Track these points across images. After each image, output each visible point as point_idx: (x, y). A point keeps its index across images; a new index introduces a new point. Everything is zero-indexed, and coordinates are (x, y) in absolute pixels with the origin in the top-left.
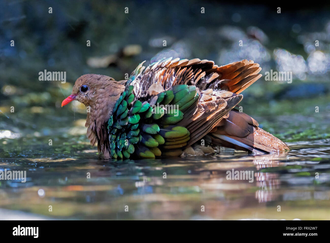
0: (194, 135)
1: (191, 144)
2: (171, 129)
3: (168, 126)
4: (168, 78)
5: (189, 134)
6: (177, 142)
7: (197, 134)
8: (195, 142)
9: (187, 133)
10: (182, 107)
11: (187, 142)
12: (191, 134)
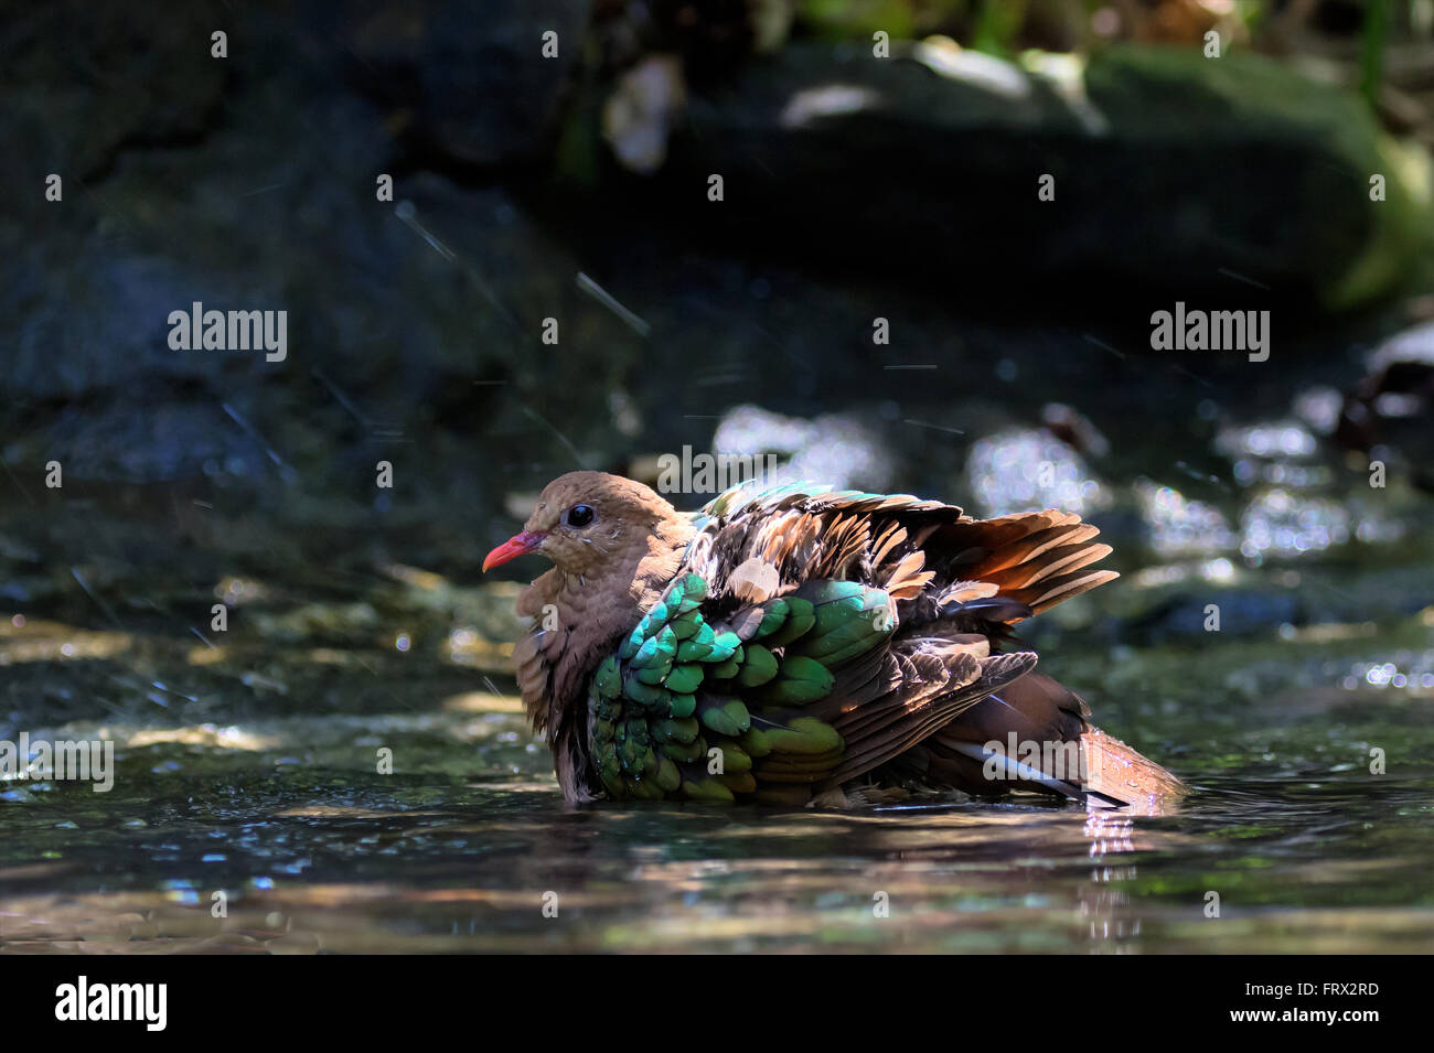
0: (857, 753)
1: (842, 780)
2: (784, 722)
3: (776, 709)
4: (796, 548)
5: (842, 749)
6: (800, 766)
7: (866, 753)
8: (853, 775)
9: (835, 744)
10: (833, 656)
11: (832, 770)
12: (848, 747)
